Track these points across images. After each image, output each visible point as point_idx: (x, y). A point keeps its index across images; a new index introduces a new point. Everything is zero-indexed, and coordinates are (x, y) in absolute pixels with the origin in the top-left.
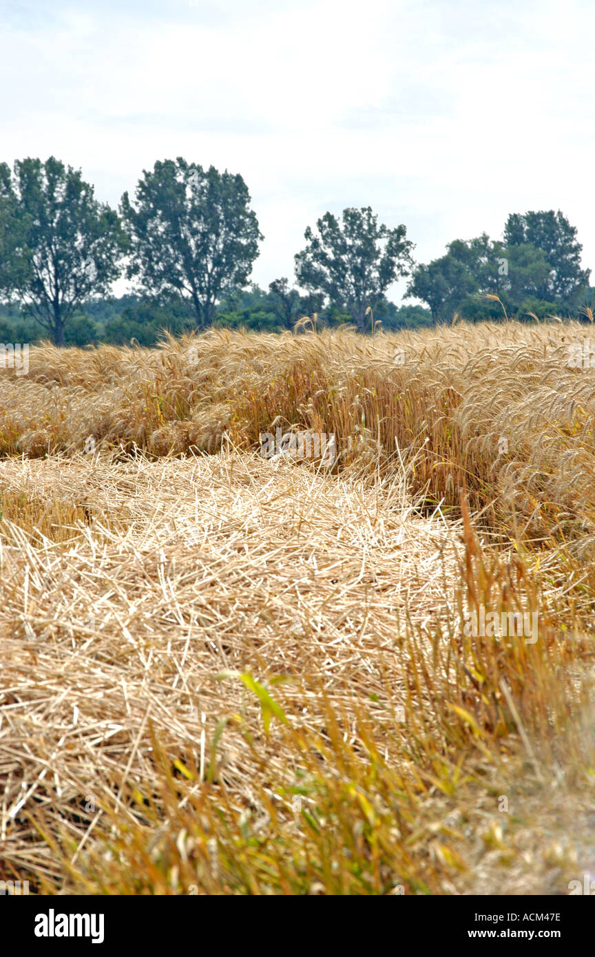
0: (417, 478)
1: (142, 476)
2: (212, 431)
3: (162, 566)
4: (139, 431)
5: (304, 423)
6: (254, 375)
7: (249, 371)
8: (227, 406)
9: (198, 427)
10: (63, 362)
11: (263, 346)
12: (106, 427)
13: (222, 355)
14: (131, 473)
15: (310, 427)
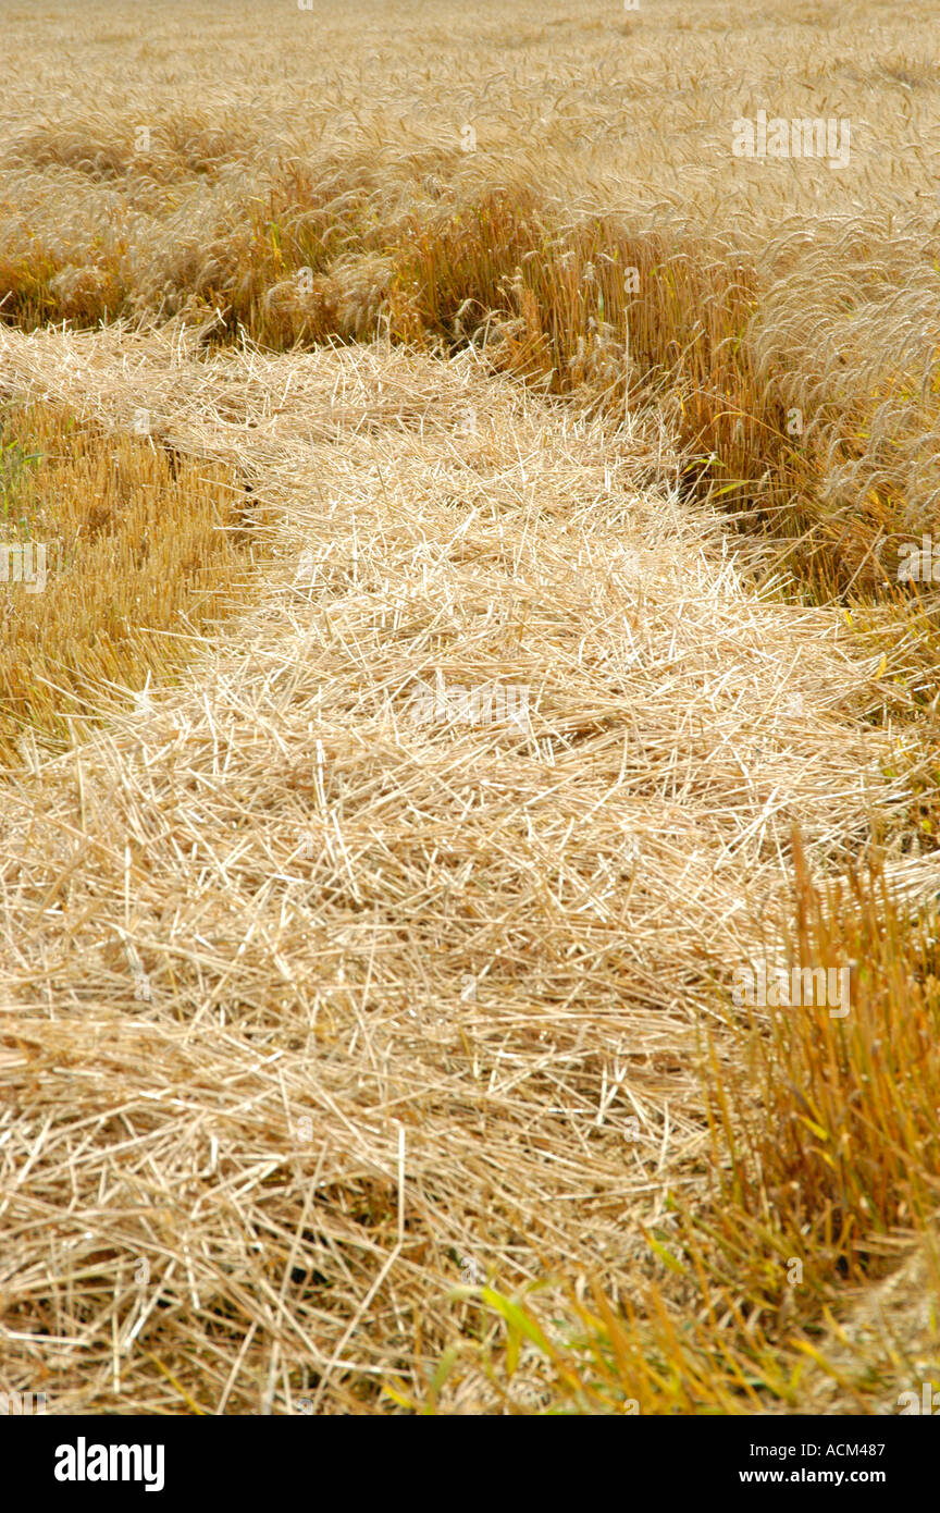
0: (687, 420)
1: (254, 384)
2: (362, 300)
3: (320, 770)
4: (245, 281)
5: (507, 308)
6: (427, 204)
7: (417, 197)
8: (384, 261)
9: (340, 292)
10: (119, 136)
11: (435, 149)
12: (192, 269)
13: (372, 164)
14: (237, 380)
15: (517, 313)
